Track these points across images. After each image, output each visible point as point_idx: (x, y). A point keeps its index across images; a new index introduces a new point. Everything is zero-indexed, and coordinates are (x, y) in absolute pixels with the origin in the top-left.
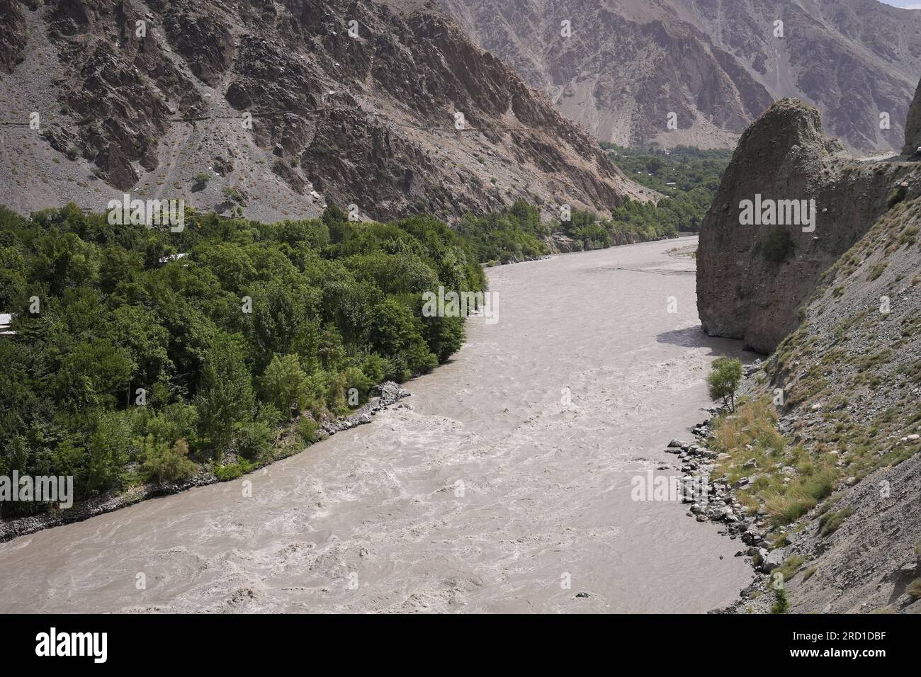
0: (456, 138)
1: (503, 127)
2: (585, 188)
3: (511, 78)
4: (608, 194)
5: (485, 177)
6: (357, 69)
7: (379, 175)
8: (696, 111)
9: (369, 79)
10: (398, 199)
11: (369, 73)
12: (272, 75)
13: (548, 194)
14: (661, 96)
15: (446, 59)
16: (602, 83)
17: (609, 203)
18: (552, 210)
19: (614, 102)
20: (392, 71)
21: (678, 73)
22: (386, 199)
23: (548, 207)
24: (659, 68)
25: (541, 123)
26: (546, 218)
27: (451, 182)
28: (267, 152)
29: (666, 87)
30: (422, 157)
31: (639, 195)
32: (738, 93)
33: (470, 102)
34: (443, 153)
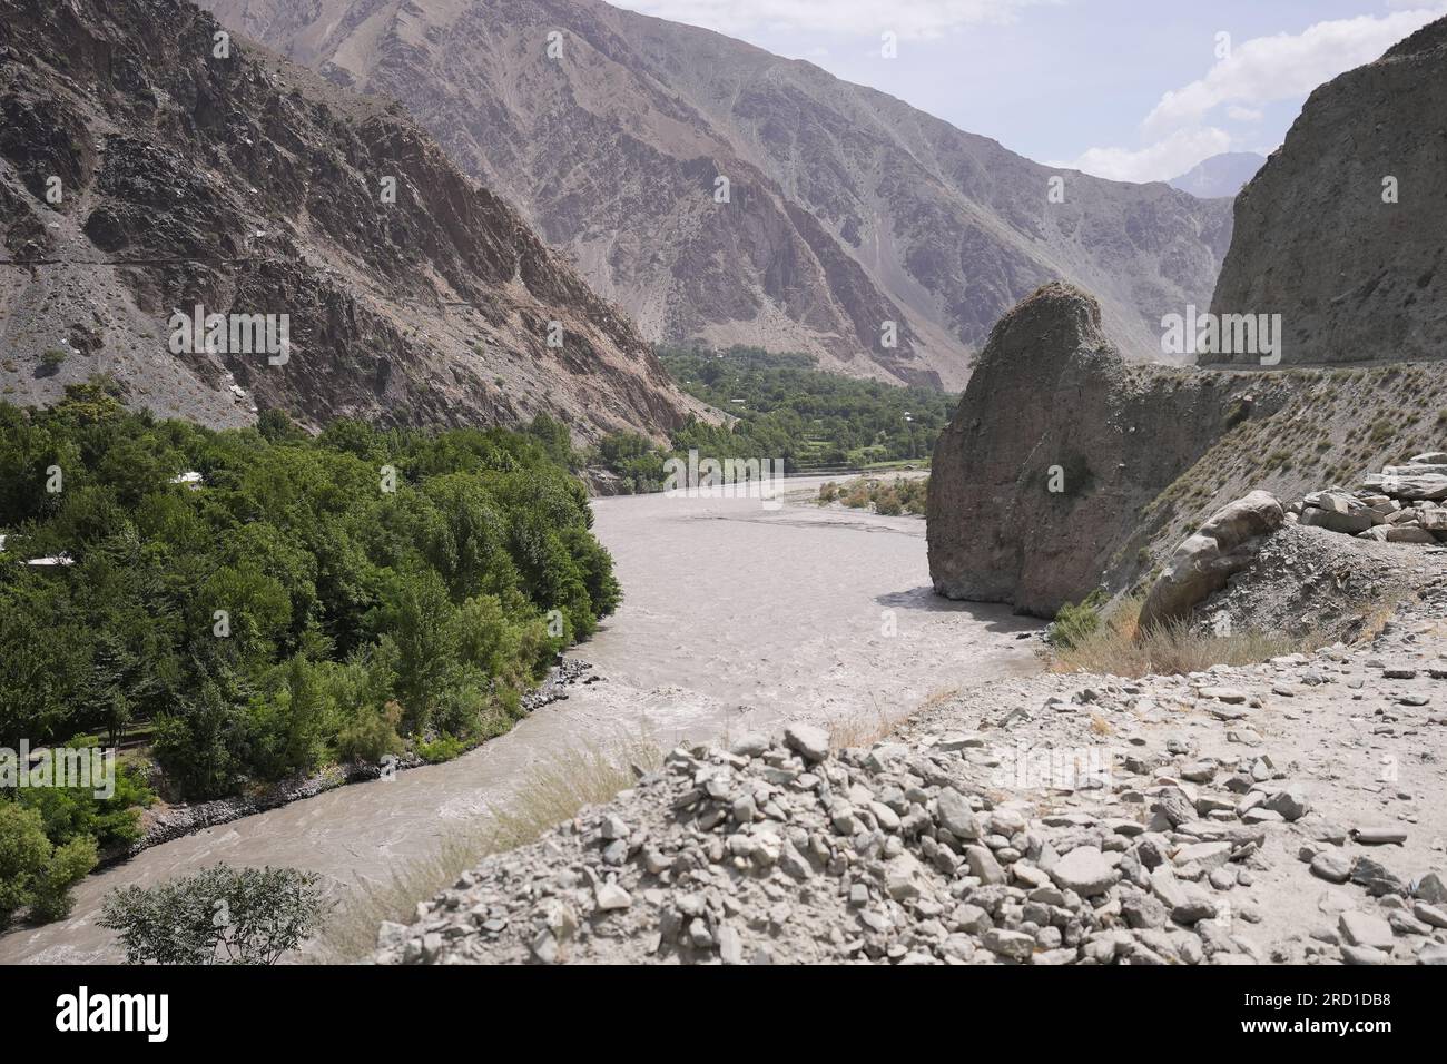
0: (439, 315)
1: (508, 302)
2: (631, 401)
3: (519, 230)
4: (663, 411)
5: (487, 376)
6: (284, 199)
7: (337, 365)
8: (762, 295)
9: (304, 216)
10: (367, 404)
11: (302, 207)
12: (164, 200)
13: (577, 407)
14: (711, 270)
15: (421, 194)
16: (622, 245)
17: (666, 424)
18: (585, 431)
19: (641, 274)
20: (338, 205)
21: (736, 238)
22: (348, 402)
23: (581, 426)
24: (708, 228)
25: (563, 300)
26: (579, 444)
27: (442, 382)
28: (158, 320)
29: (719, 257)
30: (399, 341)
31: (705, 414)
32: (823, 272)
33: (458, 262)
34: (424, 336)
